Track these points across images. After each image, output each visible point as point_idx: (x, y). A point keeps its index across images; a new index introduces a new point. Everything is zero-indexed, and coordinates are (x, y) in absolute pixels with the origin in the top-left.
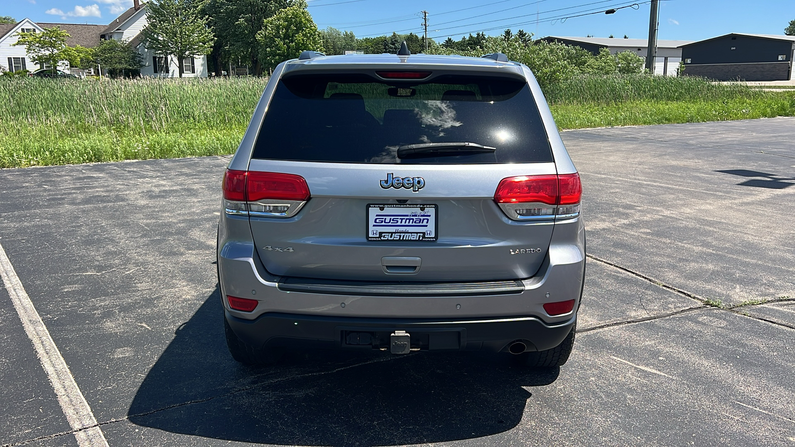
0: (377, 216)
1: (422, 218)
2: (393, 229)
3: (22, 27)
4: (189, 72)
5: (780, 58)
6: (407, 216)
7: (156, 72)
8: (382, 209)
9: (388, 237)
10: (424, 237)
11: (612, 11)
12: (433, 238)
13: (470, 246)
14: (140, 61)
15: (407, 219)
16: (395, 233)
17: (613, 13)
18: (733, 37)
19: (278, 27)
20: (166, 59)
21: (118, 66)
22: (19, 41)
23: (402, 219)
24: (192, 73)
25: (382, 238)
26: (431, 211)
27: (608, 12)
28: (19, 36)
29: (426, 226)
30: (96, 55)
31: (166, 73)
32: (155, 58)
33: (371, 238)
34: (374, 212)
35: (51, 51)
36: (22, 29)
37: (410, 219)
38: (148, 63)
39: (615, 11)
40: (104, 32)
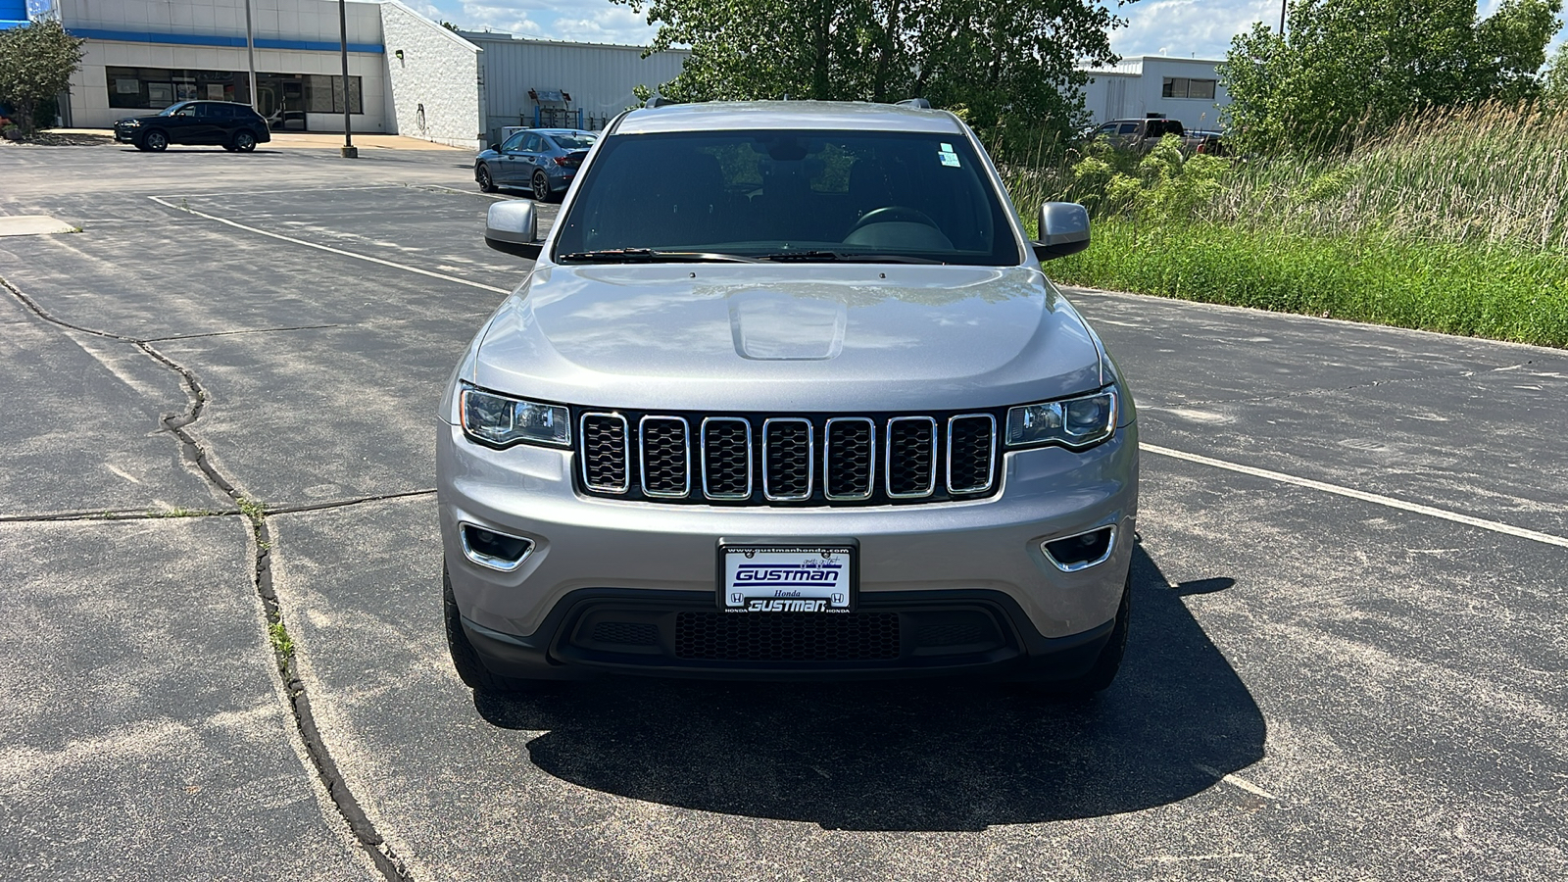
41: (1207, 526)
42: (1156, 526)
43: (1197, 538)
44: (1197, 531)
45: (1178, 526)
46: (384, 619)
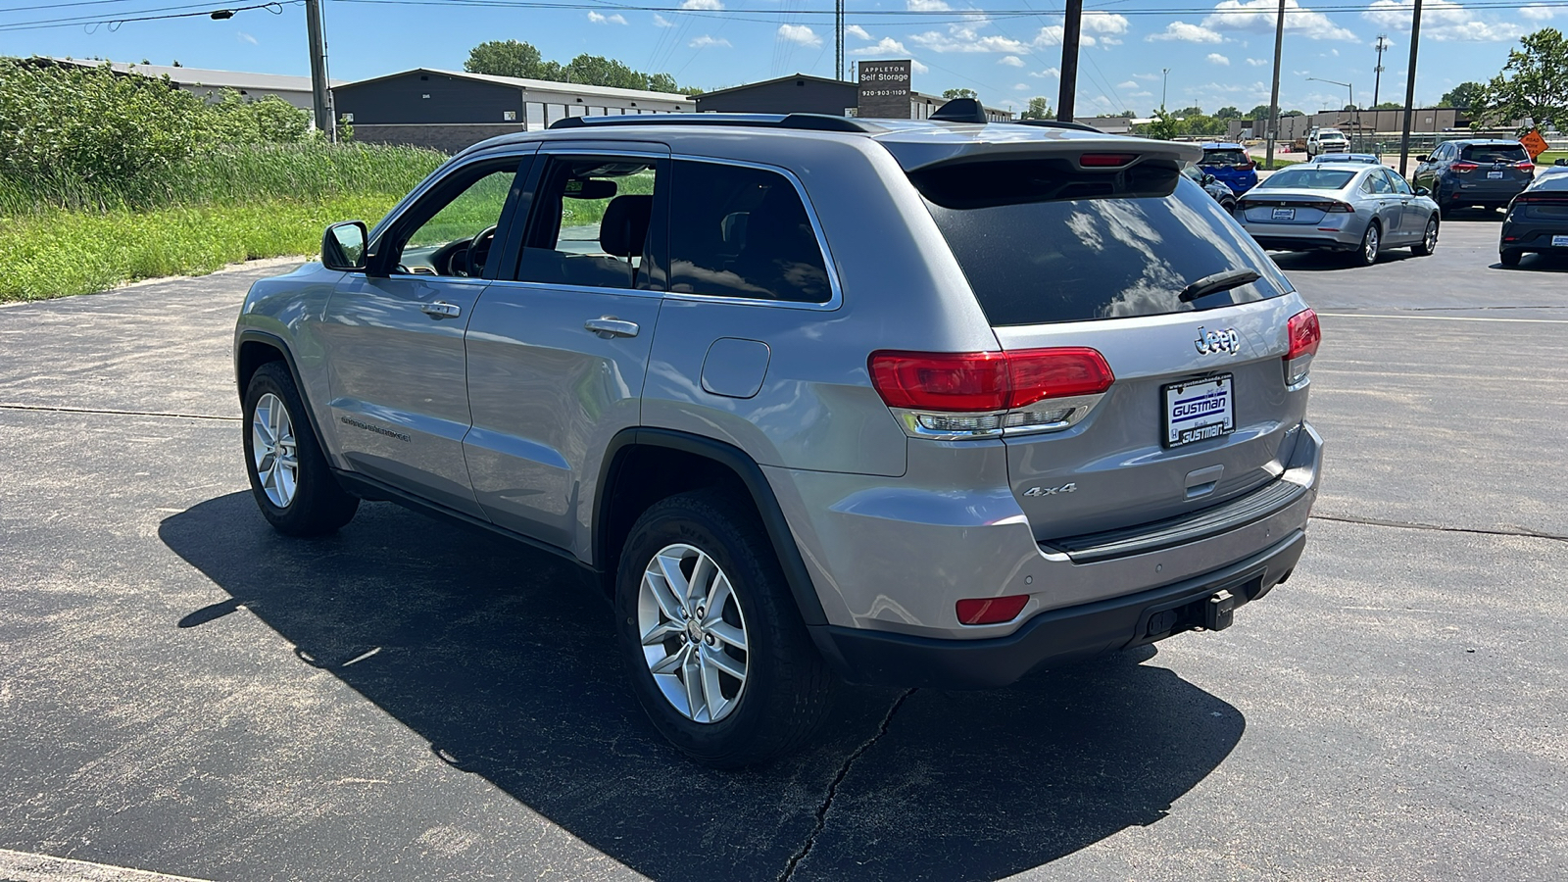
0: (1176, 403)
1: (1218, 398)
2: (1191, 424)
5: (507, 116)
6: (1203, 397)
8: (1180, 391)
9: (1188, 438)
10: (1223, 430)
11: (226, 15)
12: (1231, 429)
15: (1204, 403)
16: (1195, 429)
17: (228, 17)
18: (423, 76)
23: (1199, 404)
25: (1184, 441)
26: (1226, 384)
27: (216, 16)
29: (1223, 411)
33: (1172, 443)
34: (1172, 396)
37: (1206, 403)
39: (232, 14)
41: (216, 696)
42: (282, 679)
43: (227, 671)
44: (226, 683)
45: (255, 687)
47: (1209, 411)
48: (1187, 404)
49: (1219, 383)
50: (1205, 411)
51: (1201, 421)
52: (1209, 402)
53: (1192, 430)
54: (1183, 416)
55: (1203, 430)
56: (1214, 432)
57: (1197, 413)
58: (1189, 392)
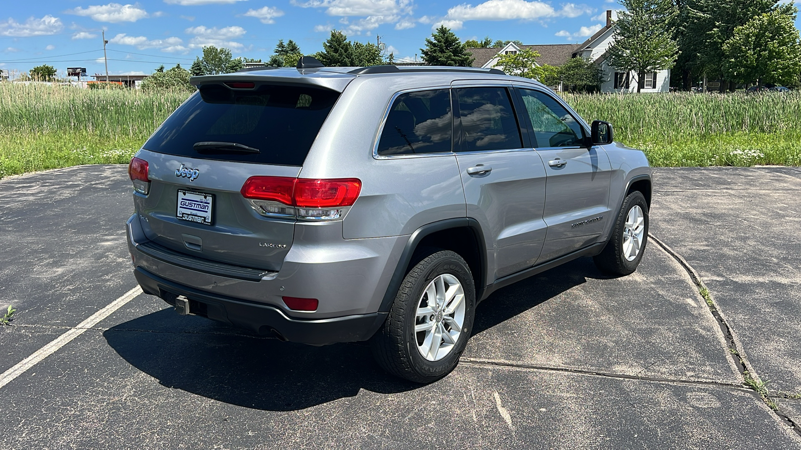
0: (182, 199)
1: (205, 205)
2: (189, 212)
3: (506, 50)
4: (650, 87)
6: (197, 201)
7: (616, 87)
8: (185, 194)
9: (186, 218)
10: (205, 221)
12: (209, 223)
13: (230, 234)
14: (601, 77)
15: (198, 204)
16: (190, 215)
19: (748, 36)
20: (628, 74)
21: (579, 83)
22: (498, 63)
23: (195, 204)
24: (653, 88)
25: (183, 218)
26: (210, 199)
28: (499, 58)
29: (207, 212)
30: (561, 73)
31: (626, 88)
32: (616, 74)
33: (178, 217)
34: (181, 196)
35: (522, 70)
36: (506, 52)
37: (199, 205)
38: (610, 78)
40: (576, 51)
46: (663, 297)
47: (199, 209)
48: (188, 202)
49: (205, 197)
50: (197, 209)
51: (194, 212)
52: (200, 205)
53: (188, 215)
54: (185, 206)
55: (193, 217)
56: (199, 220)
57: (192, 208)
58: (189, 196)
